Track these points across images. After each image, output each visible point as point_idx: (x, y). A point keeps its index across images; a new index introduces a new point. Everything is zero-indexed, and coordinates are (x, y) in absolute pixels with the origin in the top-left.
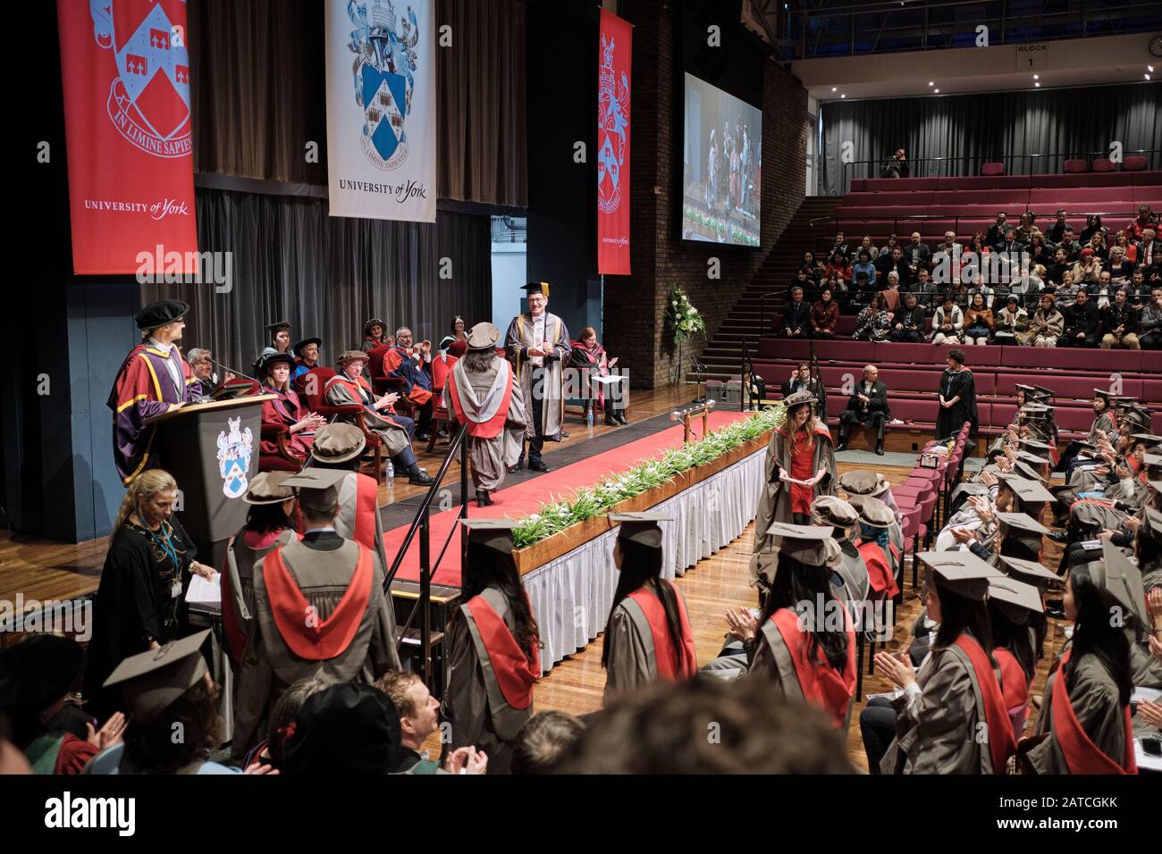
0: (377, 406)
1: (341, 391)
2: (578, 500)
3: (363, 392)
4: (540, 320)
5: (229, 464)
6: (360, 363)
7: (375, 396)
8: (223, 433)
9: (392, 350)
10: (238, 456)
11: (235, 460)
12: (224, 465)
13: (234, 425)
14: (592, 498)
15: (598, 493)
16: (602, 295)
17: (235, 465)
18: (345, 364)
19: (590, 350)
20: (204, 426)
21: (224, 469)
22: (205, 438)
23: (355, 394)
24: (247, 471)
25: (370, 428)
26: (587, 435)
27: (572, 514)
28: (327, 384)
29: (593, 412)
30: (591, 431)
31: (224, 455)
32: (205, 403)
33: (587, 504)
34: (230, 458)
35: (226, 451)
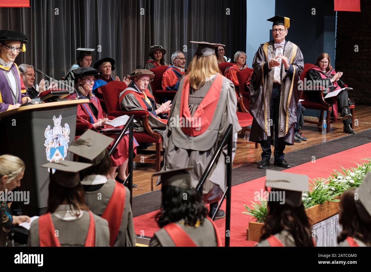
0: (158, 111)
1: (132, 100)
2: (316, 188)
3: (148, 101)
4: (281, 47)
5: (53, 150)
6: (147, 78)
7: (157, 104)
8: (49, 127)
9: (170, 70)
10: (59, 144)
11: (57, 148)
12: (49, 151)
13: (57, 121)
14: (327, 187)
15: (331, 183)
16: (336, 28)
17: (57, 152)
18: (136, 79)
19: (325, 72)
20: (36, 121)
21: (50, 154)
22: (36, 130)
23: (141, 102)
24: (65, 156)
25: (153, 128)
26: (321, 140)
27: (310, 198)
28: (121, 94)
29: (327, 122)
30: (324, 137)
31: (49, 144)
32: (37, 104)
33: (322, 191)
34: (53, 146)
35: (51, 141)
